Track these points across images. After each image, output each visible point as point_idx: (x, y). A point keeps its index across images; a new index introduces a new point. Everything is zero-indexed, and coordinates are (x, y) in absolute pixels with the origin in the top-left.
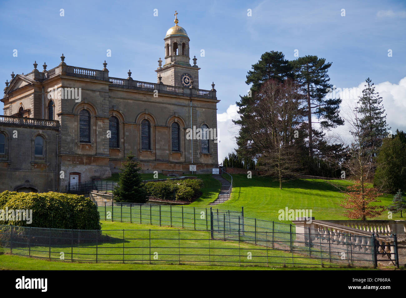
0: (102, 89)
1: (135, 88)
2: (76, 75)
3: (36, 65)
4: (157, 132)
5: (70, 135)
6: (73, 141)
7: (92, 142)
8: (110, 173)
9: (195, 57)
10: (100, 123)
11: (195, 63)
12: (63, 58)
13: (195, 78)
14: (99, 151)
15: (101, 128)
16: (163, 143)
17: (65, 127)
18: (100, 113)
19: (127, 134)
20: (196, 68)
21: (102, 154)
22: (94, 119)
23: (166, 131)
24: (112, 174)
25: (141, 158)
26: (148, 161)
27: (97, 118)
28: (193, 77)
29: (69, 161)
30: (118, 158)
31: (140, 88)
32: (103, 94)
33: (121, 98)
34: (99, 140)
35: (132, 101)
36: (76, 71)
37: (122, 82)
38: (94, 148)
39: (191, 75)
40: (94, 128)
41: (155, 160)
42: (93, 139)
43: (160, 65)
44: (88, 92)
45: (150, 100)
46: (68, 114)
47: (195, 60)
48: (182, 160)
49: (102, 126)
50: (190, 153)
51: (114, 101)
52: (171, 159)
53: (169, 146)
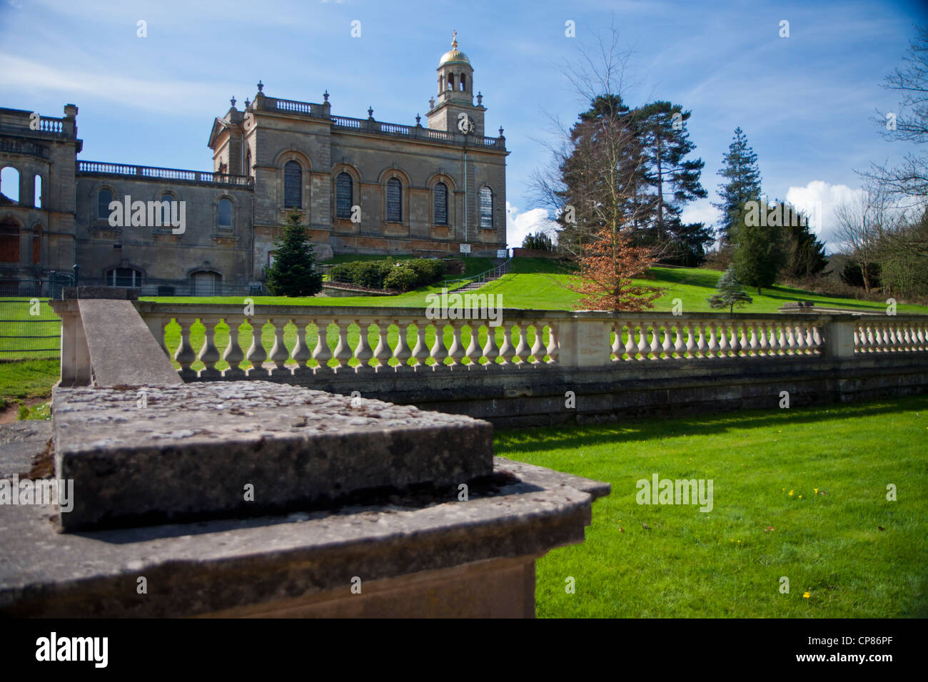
0: (321, 131)
1: (379, 132)
2: (280, 111)
3: (233, 102)
4: (411, 197)
5: (268, 198)
6: (273, 206)
7: (303, 207)
8: (332, 253)
9: (480, 93)
10: (316, 180)
11: (480, 102)
12: (260, 86)
13: (479, 122)
14: (313, 221)
15: (317, 187)
16: (420, 212)
17: (262, 186)
18: (316, 166)
19: (365, 198)
20: (481, 109)
21: (319, 225)
22: (308, 174)
23: (426, 195)
24: (334, 255)
25: (386, 233)
26: (397, 238)
27: (313, 173)
28: (476, 121)
29: (268, 234)
30: (351, 232)
31: (387, 133)
32: (321, 137)
33: (356, 147)
34: (314, 205)
35: (372, 151)
36: (280, 105)
37: (358, 125)
38: (307, 217)
39: (473, 118)
40: (307, 187)
41: (409, 237)
42: (305, 204)
43: (432, 106)
44: (297, 135)
45: (401, 150)
46: (266, 167)
47: (480, 97)
48: (450, 236)
49: (319, 185)
50: (462, 228)
51: (346, 152)
52: (434, 235)
53: (430, 217)
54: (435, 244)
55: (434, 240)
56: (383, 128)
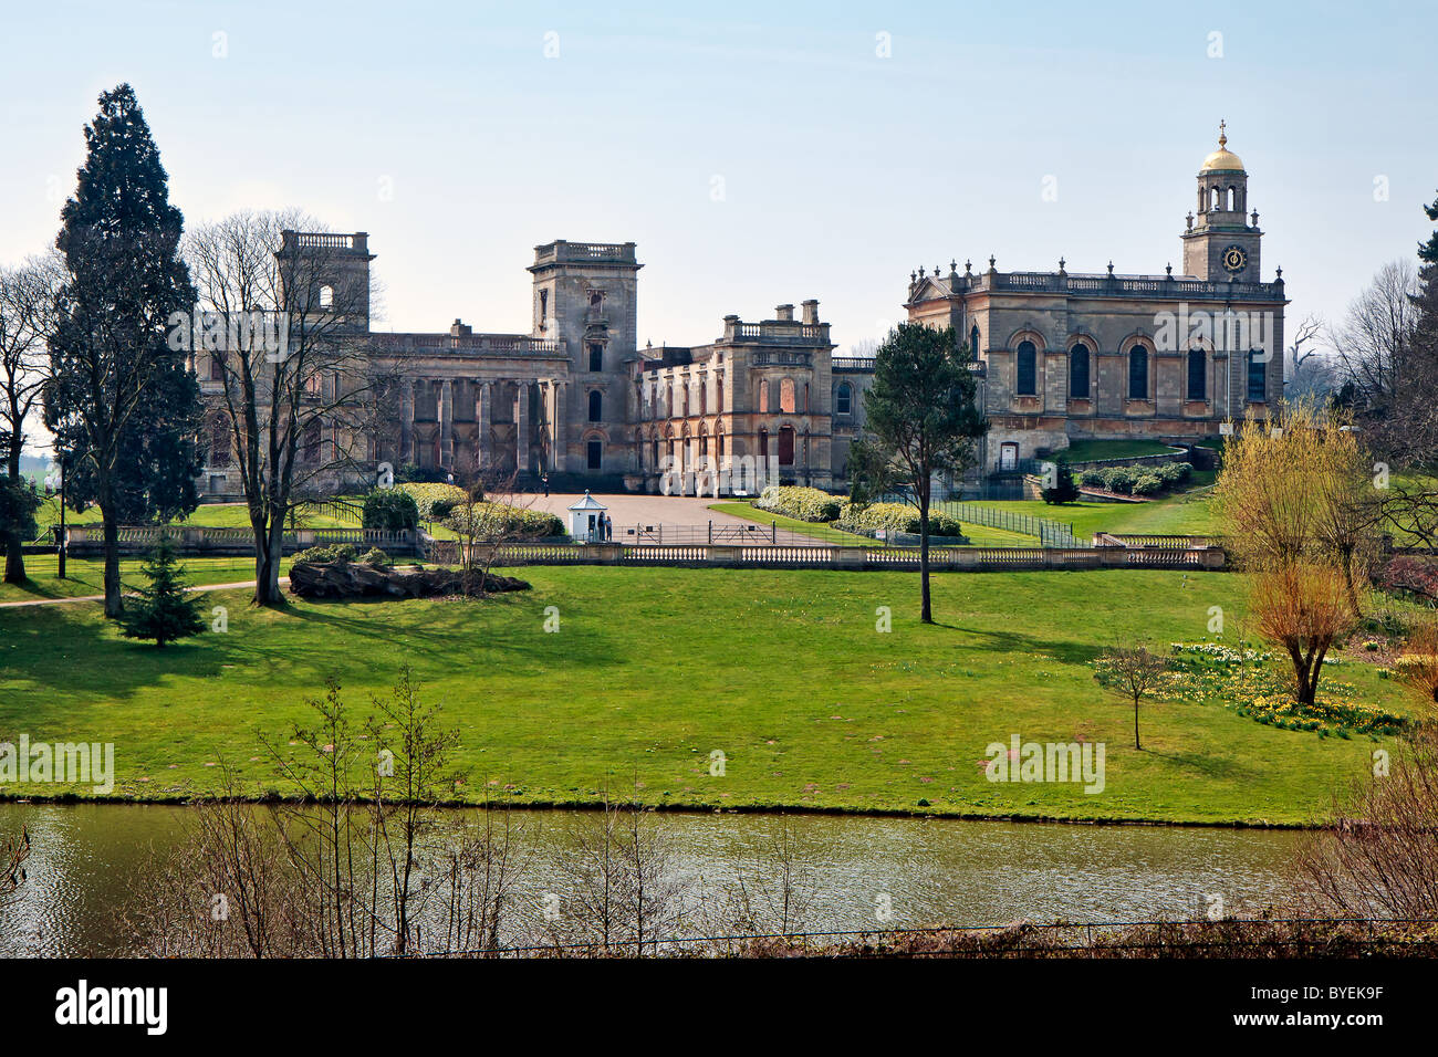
0: (1057, 305)
1: (1120, 291)
2: (1012, 287)
3: (954, 266)
4: (1159, 367)
5: (1001, 385)
6: (1006, 393)
7: (1037, 392)
8: (1068, 442)
9: (1255, 208)
10: (1051, 362)
11: (1255, 222)
12: (992, 262)
13: (1253, 252)
14: (1048, 408)
15: (1052, 369)
16: (1171, 385)
17: (995, 373)
18: (1051, 345)
19: (1103, 372)
20: (1255, 233)
21: (1054, 412)
22: (1042, 355)
23: (1177, 364)
24: (1071, 445)
25: (1128, 413)
26: (1141, 419)
27: (1047, 354)
28: (1249, 251)
29: (1001, 424)
30: (1087, 413)
31: (1130, 291)
32: (1057, 313)
33: (1093, 313)
34: (1048, 389)
35: (1112, 316)
36: (1016, 281)
37: (1097, 285)
38: (1042, 404)
39: (1244, 247)
40: (1042, 370)
41: (1155, 416)
42: (1039, 389)
43: (1190, 225)
44: (1032, 312)
45: (1148, 312)
46: (1000, 351)
47: (1255, 216)
48: (1208, 413)
49: (1054, 366)
50: (1225, 402)
51: (1081, 319)
52: (1187, 413)
53: (1182, 390)
54: (1188, 424)
55: (1186, 419)
56: (1126, 286)
